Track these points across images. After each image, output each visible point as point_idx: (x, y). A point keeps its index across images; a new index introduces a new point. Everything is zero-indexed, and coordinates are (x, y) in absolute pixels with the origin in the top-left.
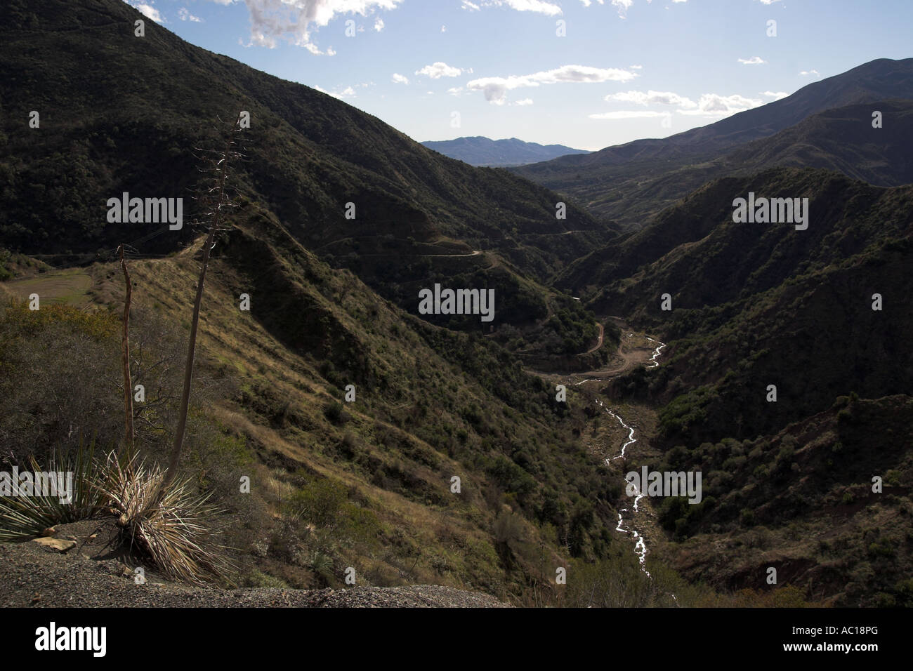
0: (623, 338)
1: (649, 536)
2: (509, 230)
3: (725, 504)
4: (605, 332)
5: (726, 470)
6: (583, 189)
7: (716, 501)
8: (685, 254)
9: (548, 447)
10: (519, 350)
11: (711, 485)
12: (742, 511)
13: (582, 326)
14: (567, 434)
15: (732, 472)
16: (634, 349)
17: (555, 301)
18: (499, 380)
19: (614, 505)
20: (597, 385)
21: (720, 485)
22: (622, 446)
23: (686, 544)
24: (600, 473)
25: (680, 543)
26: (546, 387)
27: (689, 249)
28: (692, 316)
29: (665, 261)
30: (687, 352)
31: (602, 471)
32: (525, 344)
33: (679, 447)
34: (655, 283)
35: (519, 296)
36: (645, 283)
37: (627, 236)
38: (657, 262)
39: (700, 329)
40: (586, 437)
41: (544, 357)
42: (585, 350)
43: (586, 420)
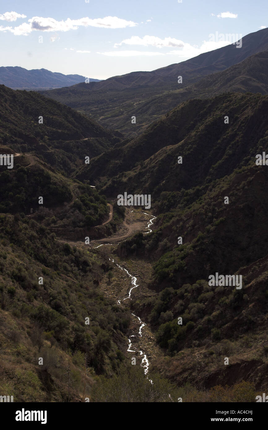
0: (127, 214)
1: (151, 353)
2: (42, 138)
3: (201, 326)
4: (113, 210)
5: (201, 302)
6: (95, 108)
7: (195, 324)
8: (167, 153)
9: (76, 295)
10: (53, 225)
11: (191, 313)
12: (212, 330)
13: (97, 206)
14: (89, 283)
15: (204, 303)
16: (134, 221)
17: (77, 189)
18: (38, 248)
19: (125, 333)
20: (110, 248)
21: (197, 313)
22: (128, 290)
23: (176, 357)
24: (114, 311)
25: (172, 357)
26: (73, 251)
27: (170, 150)
28: (173, 197)
29: (154, 159)
30: (171, 221)
31: (116, 310)
32: (57, 221)
33: (168, 288)
34: (148, 174)
35: (51, 186)
36: (141, 175)
37: (128, 141)
38: (149, 160)
39: (180, 205)
40: (103, 285)
41: (71, 230)
42: (100, 223)
43: (103, 273)
